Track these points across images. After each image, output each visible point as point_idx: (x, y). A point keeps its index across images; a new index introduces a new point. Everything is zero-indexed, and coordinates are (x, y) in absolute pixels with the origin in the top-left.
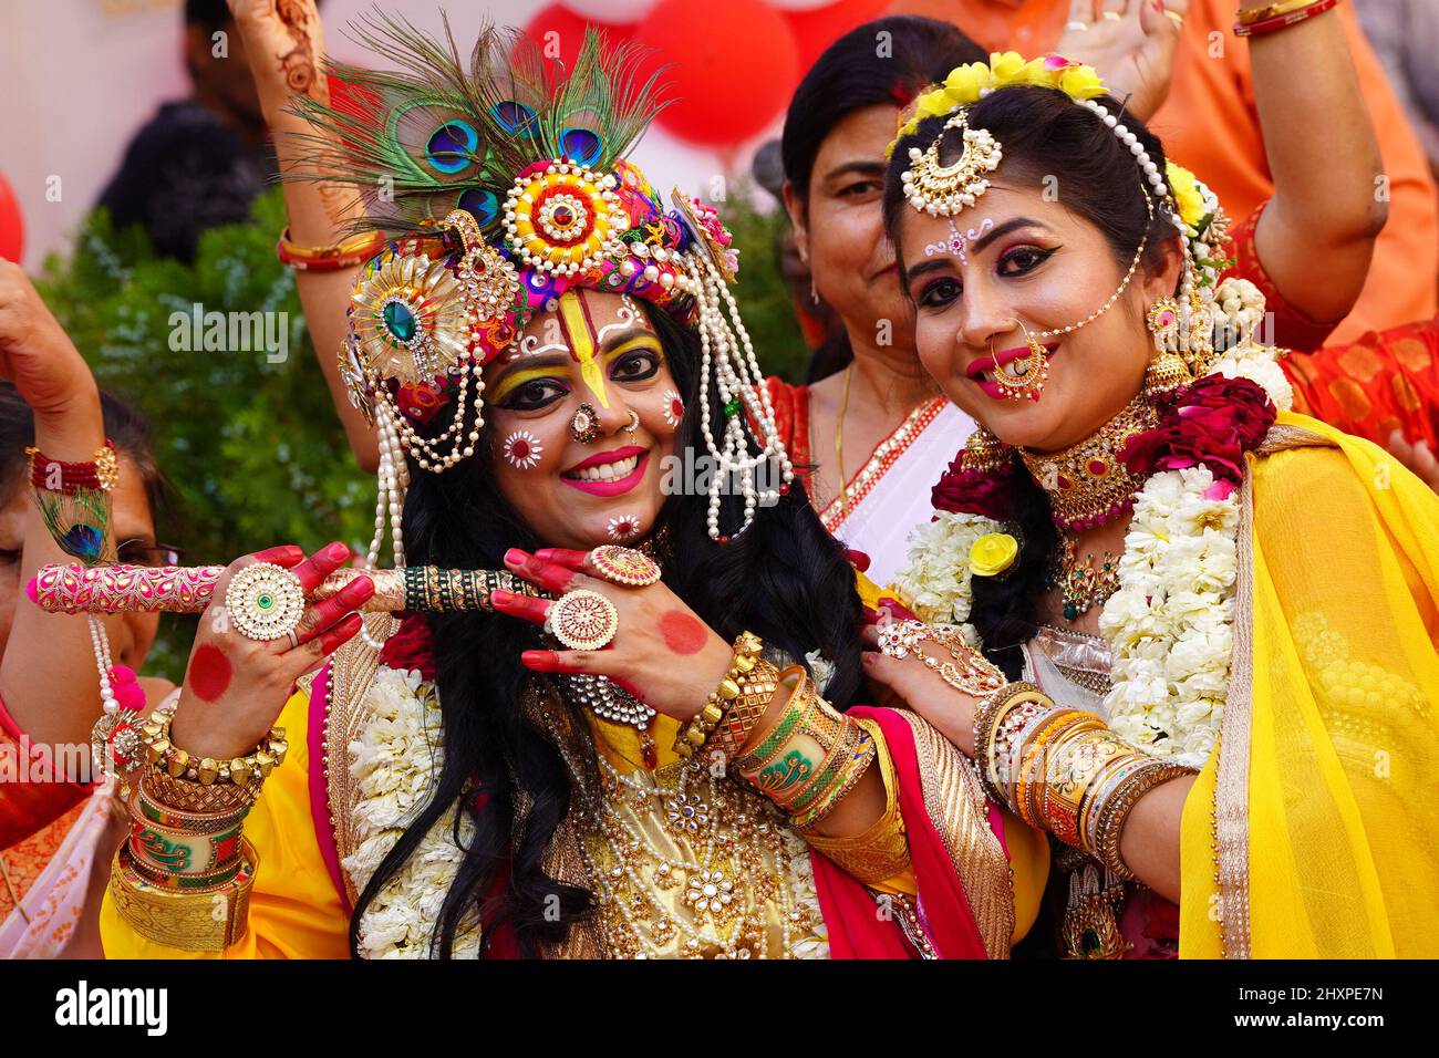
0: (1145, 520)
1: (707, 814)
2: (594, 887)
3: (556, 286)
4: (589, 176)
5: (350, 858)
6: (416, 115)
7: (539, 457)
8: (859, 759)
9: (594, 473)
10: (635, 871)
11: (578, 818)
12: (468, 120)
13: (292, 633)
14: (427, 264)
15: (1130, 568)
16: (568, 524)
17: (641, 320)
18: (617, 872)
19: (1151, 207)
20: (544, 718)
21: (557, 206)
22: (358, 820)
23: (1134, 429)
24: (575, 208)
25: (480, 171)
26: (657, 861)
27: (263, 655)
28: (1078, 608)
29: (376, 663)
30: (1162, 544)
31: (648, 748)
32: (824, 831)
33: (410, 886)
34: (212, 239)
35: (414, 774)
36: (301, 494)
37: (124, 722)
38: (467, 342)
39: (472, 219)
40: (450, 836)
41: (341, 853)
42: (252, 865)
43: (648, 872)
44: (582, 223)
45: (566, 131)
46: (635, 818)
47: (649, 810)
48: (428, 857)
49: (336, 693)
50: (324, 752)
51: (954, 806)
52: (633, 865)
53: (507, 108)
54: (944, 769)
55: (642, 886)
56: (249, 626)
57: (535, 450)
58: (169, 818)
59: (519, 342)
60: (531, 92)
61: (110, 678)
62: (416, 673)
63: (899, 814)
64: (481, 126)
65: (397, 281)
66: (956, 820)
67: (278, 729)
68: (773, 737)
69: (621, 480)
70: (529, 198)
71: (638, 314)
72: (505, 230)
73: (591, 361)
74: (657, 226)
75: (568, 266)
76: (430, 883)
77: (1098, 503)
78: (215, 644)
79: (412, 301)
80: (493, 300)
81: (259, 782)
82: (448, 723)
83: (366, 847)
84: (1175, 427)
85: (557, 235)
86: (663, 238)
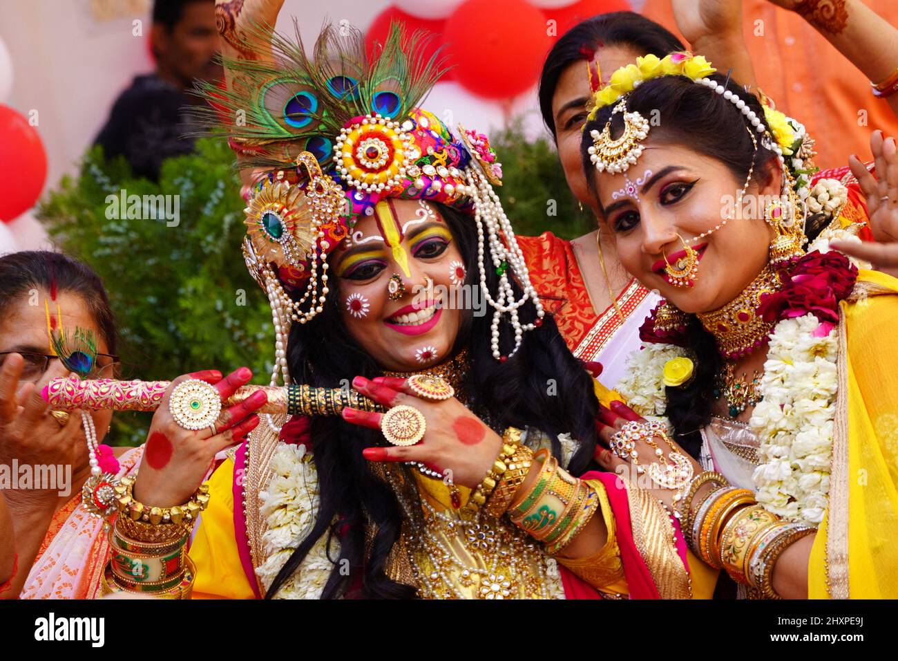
0: (777, 352)
1: (493, 537)
2: (420, 586)
3: (371, 199)
4: (390, 124)
5: (260, 568)
6: (278, 89)
7: (368, 311)
8: (587, 509)
9: (405, 319)
10: (446, 575)
11: (409, 541)
12: (311, 90)
13: (213, 426)
14: (289, 187)
15: (767, 384)
16: (391, 353)
17: (433, 216)
18: (435, 576)
19: (755, 141)
20: (387, 475)
21: (368, 146)
22: (266, 543)
23: (765, 289)
24: (381, 147)
25: (319, 125)
26: (461, 568)
27: (193, 440)
28: (738, 408)
29: (277, 439)
30: (789, 368)
31: (455, 494)
32: (567, 555)
33: (299, 586)
34: (170, 165)
35: (301, 512)
36: (231, 332)
37: (105, 481)
38: (315, 238)
39: (313, 157)
40: (323, 553)
41: (255, 564)
42: (192, 575)
43: (456, 574)
44: (386, 156)
45: (377, 94)
46: (446, 539)
47: (456, 535)
48: (311, 567)
49: (251, 459)
50: (244, 499)
51: (652, 538)
52: (445, 571)
53: (338, 81)
54: (647, 514)
55: (451, 585)
56: (184, 420)
57: (365, 305)
58: (133, 547)
59: (351, 236)
60: (355, 68)
61: (96, 452)
62: (302, 446)
63: (616, 543)
64: (319, 95)
65: (270, 199)
66: (653, 548)
67: (204, 486)
68: (530, 497)
69: (424, 323)
70: (350, 142)
71: (431, 212)
72: (336, 164)
73: (399, 246)
74: (441, 153)
75: (377, 185)
76: (312, 584)
77: (747, 340)
78: (162, 432)
79: (279, 213)
80: (329, 211)
81: (191, 521)
82: (321, 479)
83: (270, 560)
84: (791, 290)
85: (369, 165)
86: (446, 161)
